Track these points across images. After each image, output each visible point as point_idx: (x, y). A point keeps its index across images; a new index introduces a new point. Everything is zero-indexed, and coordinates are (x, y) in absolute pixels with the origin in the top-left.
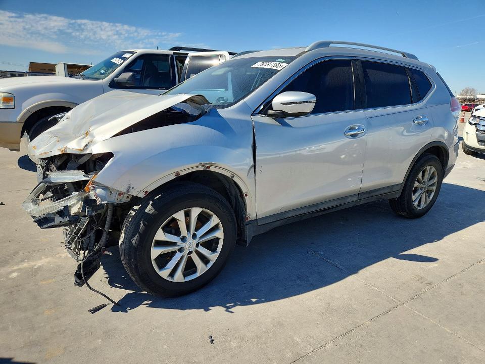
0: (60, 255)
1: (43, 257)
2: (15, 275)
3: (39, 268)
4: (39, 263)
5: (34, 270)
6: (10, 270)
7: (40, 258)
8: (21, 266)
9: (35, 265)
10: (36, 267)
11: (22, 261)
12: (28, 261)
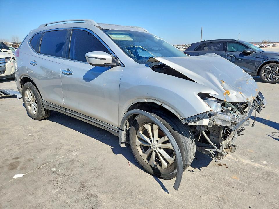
0: (235, 159)
1: (245, 164)
2: (264, 163)
3: (251, 159)
4: (249, 162)
5: (254, 160)
6: (266, 167)
7: (247, 164)
8: (260, 165)
9: (252, 162)
10: (252, 160)
11: (258, 169)
12: (254, 166)
